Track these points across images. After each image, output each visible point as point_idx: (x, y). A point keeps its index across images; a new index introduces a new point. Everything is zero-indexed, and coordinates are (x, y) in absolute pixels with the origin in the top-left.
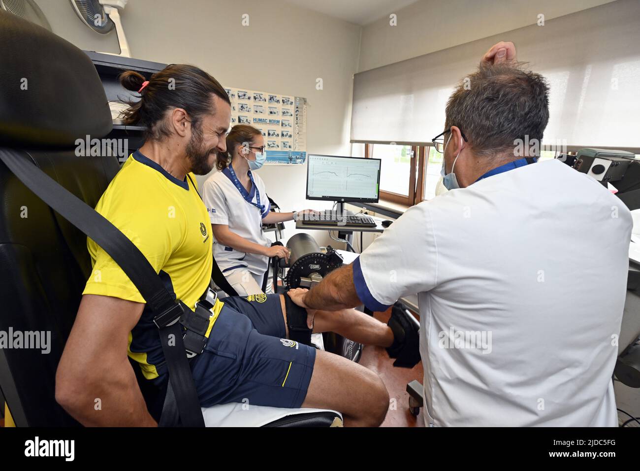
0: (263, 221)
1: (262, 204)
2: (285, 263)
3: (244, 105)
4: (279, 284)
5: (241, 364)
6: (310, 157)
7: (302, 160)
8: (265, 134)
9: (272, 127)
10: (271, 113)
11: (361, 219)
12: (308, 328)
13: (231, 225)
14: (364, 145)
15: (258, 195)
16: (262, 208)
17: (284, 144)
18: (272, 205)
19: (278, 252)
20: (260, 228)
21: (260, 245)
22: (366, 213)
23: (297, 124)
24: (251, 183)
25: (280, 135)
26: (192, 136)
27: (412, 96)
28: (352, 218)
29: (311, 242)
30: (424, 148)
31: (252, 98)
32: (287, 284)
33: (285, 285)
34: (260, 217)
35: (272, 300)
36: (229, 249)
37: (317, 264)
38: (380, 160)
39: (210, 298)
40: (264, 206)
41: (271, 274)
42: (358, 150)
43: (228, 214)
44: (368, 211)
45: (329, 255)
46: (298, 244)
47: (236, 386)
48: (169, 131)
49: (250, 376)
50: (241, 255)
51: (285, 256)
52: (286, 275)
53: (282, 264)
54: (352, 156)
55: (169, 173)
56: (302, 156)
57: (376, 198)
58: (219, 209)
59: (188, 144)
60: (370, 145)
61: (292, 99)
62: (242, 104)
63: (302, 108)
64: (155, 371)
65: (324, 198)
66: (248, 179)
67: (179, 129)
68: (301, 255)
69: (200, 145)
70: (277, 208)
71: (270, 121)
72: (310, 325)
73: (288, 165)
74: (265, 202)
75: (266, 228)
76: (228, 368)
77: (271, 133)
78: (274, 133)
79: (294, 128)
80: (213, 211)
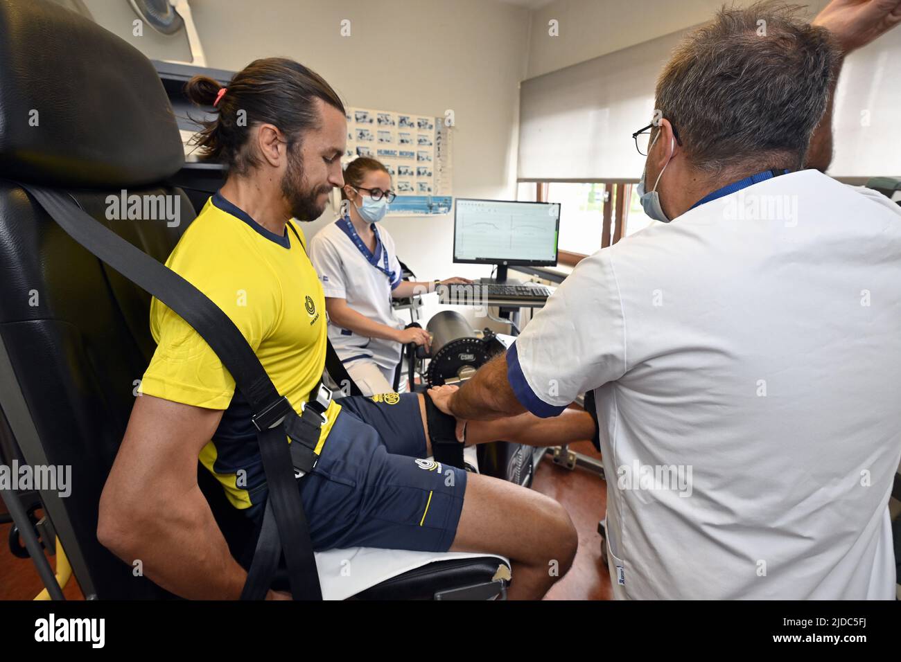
0: (392, 294)
1: (391, 270)
2: (425, 352)
3: (364, 132)
4: (417, 382)
5: (362, 495)
6: (459, 202)
7: (447, 208)
8: (393, 173)
9: (404, 163)
10: (402, 141)
11: (532, 290)
12: (458, 442)
13: (349, 299)
14: (535, 185)
15: (386, 257)
16: (391, 276)
17: (421, 185)
18: (404, 272)
19: (414, 336)
20: (389, 304)
21: (389, 327)
22: (539, 282)
23: (439, 156)
24: (376, 239)
25: (415, 173)
26: (288, 167)
27: (607, 110)
28: (519, 289)
29: (461, 323)
30: (623, 187)
31: (375, 121)
32: (429, 381)
33: (425, 382)
34: (389, 288)
35: (407, 402)
36: (347, 332)
37: (469, 353)
38: (560, 204)
39: (321, 399)
40: (394, 273)
41: (405, 369)
42: (527, 192)
43: (345, 284)
44: (541, 280)
45: (487, 340)
46: (442, 326)
47: (356, 525)
48: (257, 159)
49: (374, 511)
50: (364, 341)
51: (425, 342)
52: (426, 370)
53: (421, 353)
54: (519, 200)
55: (261, 224)
56: (447, 203)
57: (554, 259)
58: (332, 276)
59: (284, 178)
60: (544, 185)
61: (432, 121)
62: (362, 130)
63: (446, 133)
64: (248, 499)
65: (479, 261)
66: (371, 234)
67: (271, 155)
68: (447, 341)
69: (300, 180)
70: (413, 277)
71: (401, 153)
72: (461, 437)
73: (427, 215)
74: (395, 267)
75: (398, 304)
76: (345, 499)
77: (403, 170)
78: (407, 170)
79: (435, 163)
80: (325, 279)
